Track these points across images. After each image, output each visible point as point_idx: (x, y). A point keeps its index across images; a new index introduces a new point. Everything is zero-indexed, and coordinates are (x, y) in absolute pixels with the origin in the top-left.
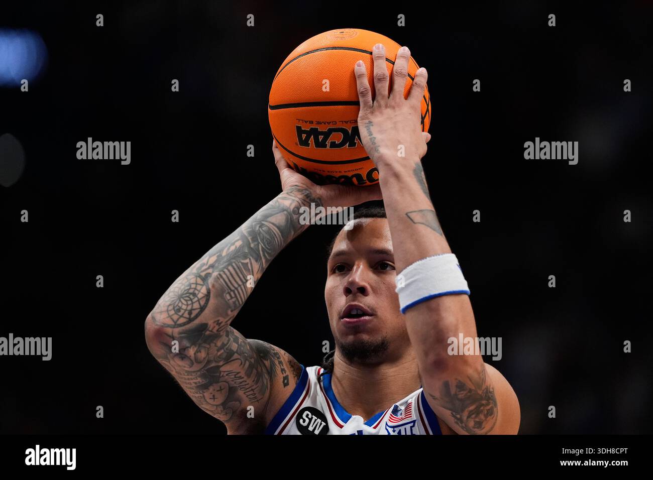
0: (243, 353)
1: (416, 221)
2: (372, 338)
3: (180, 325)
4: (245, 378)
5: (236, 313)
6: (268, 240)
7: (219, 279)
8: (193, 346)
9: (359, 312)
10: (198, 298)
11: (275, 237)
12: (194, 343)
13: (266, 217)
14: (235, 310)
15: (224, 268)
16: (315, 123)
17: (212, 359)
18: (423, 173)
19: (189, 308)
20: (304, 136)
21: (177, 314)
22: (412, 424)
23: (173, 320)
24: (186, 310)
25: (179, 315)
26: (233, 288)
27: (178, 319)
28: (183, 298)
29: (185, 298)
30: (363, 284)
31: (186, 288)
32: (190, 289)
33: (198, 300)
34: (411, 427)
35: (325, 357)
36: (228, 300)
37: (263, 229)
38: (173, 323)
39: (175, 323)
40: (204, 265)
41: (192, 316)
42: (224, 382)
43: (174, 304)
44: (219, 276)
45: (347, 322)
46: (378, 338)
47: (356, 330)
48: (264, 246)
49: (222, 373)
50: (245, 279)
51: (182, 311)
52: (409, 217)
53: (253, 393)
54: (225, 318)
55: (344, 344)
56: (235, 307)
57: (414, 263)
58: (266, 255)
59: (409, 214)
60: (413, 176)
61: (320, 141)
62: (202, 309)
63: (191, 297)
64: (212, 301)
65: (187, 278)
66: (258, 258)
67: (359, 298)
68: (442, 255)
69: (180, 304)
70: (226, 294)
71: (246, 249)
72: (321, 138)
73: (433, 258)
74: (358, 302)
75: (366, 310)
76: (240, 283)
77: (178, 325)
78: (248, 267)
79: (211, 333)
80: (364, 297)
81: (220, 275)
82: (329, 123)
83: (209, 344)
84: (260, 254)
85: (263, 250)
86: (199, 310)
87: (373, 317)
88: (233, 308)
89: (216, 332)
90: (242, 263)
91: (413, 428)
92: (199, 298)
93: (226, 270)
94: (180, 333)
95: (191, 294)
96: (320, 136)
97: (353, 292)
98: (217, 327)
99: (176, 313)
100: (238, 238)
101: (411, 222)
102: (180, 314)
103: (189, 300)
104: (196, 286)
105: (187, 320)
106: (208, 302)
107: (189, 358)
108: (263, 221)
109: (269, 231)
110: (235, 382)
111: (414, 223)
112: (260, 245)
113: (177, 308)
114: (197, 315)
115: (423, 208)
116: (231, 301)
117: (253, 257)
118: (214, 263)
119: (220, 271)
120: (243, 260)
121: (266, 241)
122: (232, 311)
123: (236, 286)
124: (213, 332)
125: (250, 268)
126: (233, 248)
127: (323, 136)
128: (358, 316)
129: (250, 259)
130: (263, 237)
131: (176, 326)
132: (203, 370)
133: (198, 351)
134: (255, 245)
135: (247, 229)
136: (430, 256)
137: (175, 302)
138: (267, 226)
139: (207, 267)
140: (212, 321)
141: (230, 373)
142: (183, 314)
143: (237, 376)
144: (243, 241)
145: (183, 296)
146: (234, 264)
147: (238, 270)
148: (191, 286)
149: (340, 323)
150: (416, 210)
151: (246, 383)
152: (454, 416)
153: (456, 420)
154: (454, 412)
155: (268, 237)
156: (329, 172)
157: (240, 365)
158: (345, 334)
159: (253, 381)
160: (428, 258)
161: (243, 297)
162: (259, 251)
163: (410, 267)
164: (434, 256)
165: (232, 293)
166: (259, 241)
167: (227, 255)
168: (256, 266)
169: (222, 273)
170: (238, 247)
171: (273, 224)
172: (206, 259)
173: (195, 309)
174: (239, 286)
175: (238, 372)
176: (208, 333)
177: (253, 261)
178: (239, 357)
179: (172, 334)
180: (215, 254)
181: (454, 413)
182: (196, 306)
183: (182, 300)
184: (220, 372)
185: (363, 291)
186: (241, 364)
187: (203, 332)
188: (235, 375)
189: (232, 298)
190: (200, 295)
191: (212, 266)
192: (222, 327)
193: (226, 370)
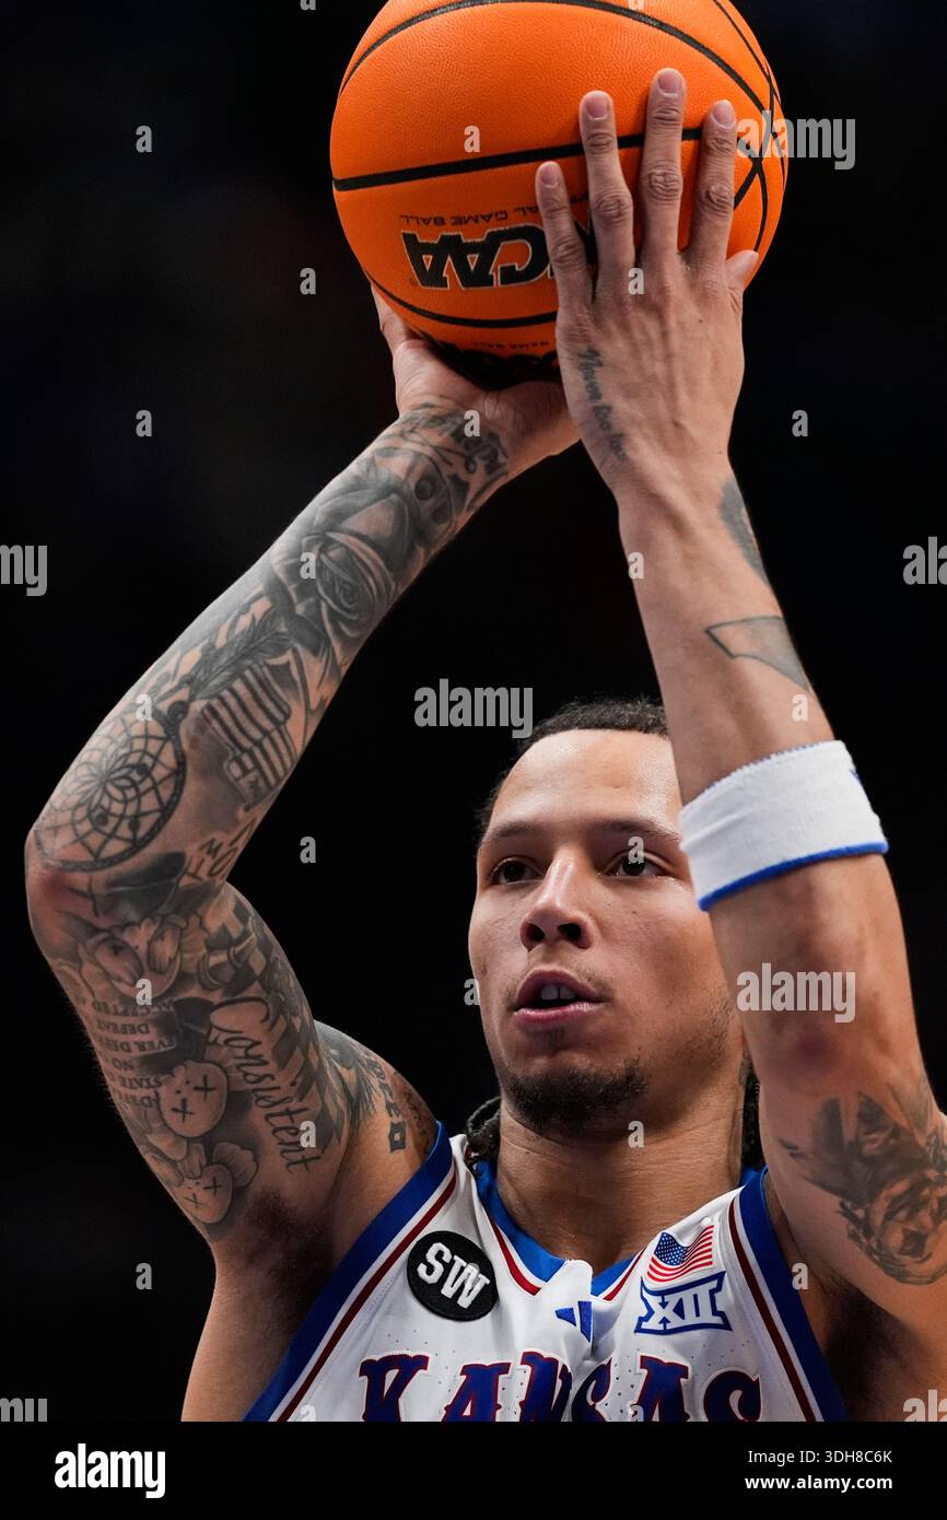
0: (276, 991)
1: (733, 650)
2: (599, 1065)
3: (112, 861)
4: (272, 1067)
5: (260, 813)
6: (349, 588)
7: (209, 723)
8: (147, 921)
9: (565, 994)
10: (153, 779)
11: (366, 574)
12: (148, 914)
13: (337, 517)
14: (255, 804)
15: (221, 685)
16: (448, 221)
17: (192, 969)
18: (744, 511)
19: (131, 810)
20: (428, 259)
21: (100, 831)
22: (714, 1284)
23: (91, 852)
24: (122, 817)
25: (104, 833)
26: (247, 744)
27: (102, 847)
28: (112, 782)
29: (117, 782)
30: (576, 914)
31: (122, 752)
32: (131, 752)
33: (155, 787)
34: (712, 1292)
35: (472, 1117)
36: (237, 780)
37: (332, 554)
38: (90, 858)
39: (96, 855)
40: (167, 677)
41: (141, 833)
42: (219, 1065)
43: (91, 804)
44: (206, 712)
45: (528, 1019)
46: (617, 1065)
47: (554, 1040)
48: (334, 607)
49: (215, 1033)
50: (283, 712)
51: (113, 822)
52: (716, 640)
53: (289, 1124)
54: (228, 832)
55: (522, 1081)
56: (255, 795)
57: (734, 769)
58: (344, 628)
59: (716, 632)
60: (720, 523)
61: (472, 267)
62: (166, 811)
63: (136, 777)
64: (192, 786)
65: (123, 721)
66: (318, 644)
67: (565, 954)
68: (812, 746)
69: (106, 802)
70: (230, 762)
71: (283, 624)
72: (473, 260)
73: (787, 755)
74: (561, 964)
75: (583, 986)
76: (267, 725)
77: (104, 861)
78: (290, 674)
79: (194, 881)
80: (579, 951)
81: (210, 708)
82: (487, 218)
83: (186, 918)
84: (324, 629)
85: (333, 614)
86: (157, 815)
87: (601, 1005)
88: (250, 800)
89: (206, 878)
90: (273, 669)
91: (717, 1295)
92: (157, 778)
93: (225, 693)
94: (111, 884)
95: (133, 767)
96: (468, 257)
97: (547, 936)
98: (209, 862)
99: (95, 829)
100: (260, 588)
101: (720, 651)
102: (108, 829)
103: (128, 788)
104: (146, 744)
105: (128, 845)
106: (181, 791)
107: (134, 953)
108: (331, 530)
109: (350, 561)
110: (246, 1074)
111: (732, 656)
112: (323, 604)
113: (99, 811)
114: (152, 829)
115: (753, 614)
116: (243, 783)
117: (303, 643)
118: (193, 673)
119: (211, 697)
120: (275, 656)
121: (342, 588)
122: (247, 809)
123: (256, 734)
124: (200, 879)
125: (297, 678)
126: (245, 622)
127: (477, 256)
128: (560, 1003)
129: (295, 651)
130: (332, 579)
131: (99, 865)
132: (166, 1001)
133: (159, 936)
134: (308, 608)
135: (285, 559)
136: (779, 752)
137: (92, 797)
138: (342, 545)
139: (175, 683)
140: (196, 846)
141: (234, 1037)
142: (116, 829)
143: (251, 1052)
144: (272, 600)
145: (113, 776)
146: (248, 673)
147: (259, 690)
148: (132, 745)
149: (511, 1025)
150: (735, 618)
151: (274, 1084)
152: (847, 1214)
153: (852, 1227)
154: (849, 1199)
155: (346, 577)
156: (514, 347)
157: (262, 1021)
158: (524, 1053)
159: (293, 1084)
160: (774, 758)
161: (279, 768)
162: (321, 622)
163: (724, 781)
164: (790, 750)
165: (246, 759)
166: (321, 590)
167: (230, 644)
168: (315, 668)
169: (215, 702)
170: (258, 618)
171: (358, 535)
172: (173, 662)
173: (146, 814)
174: (266, 733)
175: (256, 1039)
176: (185, 881)
177: (304, 654)
178: (264, 995)
179: (90, 889)
180: (196, 645)
181: (848, 1204)
182: (149, 802)
183: (110, 788)
184: (211, 1026)
185: (574, 933)
186: (267, 1017)
187: (174, 880)
188: (248, 1048)
189: (245, 771)
190: (159, 772)
191: (189, 681)
192: (224, 857)
193: (226, 1027)
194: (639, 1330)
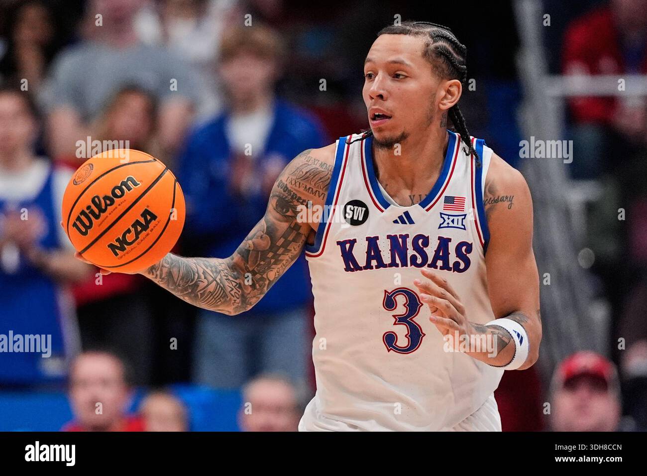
20: (149, 218)
22: (463, 217)
34: (462, 219)
46: (398, 134)
61: (138, 226)
72: (139, 229)
74: (379, 106)
80: (383, 102)
91: (464, 220)
117: (197, 289)
194: (440, 227)
